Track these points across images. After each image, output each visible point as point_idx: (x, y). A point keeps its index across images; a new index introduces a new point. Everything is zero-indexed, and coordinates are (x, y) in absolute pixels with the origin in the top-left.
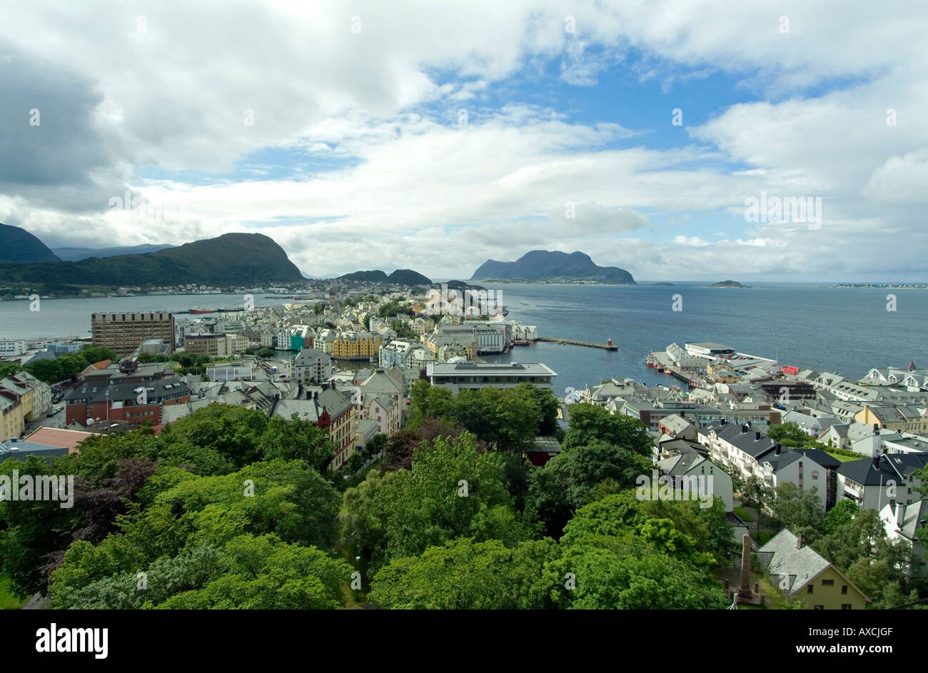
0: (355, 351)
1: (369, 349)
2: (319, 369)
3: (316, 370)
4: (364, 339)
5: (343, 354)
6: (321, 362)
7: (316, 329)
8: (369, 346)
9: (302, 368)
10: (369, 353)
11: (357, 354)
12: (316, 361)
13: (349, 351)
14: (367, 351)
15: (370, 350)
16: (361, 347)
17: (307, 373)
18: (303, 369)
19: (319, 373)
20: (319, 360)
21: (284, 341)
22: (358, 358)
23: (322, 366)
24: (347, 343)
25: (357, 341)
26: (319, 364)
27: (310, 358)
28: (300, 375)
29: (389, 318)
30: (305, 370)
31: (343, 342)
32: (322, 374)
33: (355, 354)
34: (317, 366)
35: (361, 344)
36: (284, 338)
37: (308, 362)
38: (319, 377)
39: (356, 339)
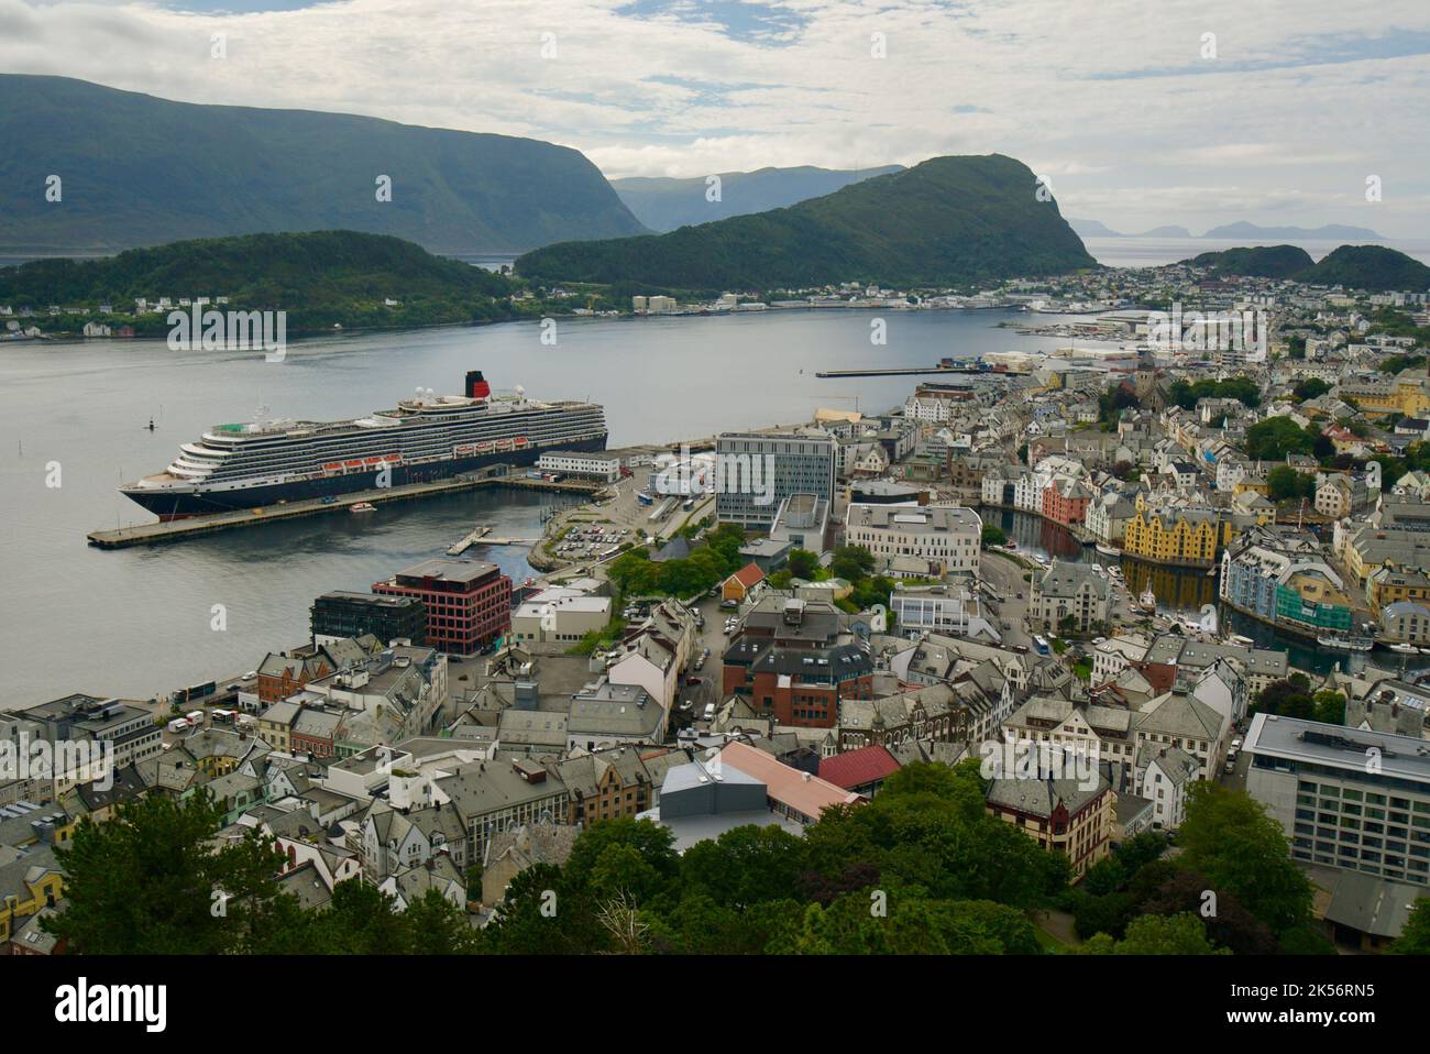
0: (1171, 547)
1: (1203, 546)
2: (1086, 604)
3: (1081, 607)
4: (1194, 524)
5: (1146, 550)
6: (1092, 591)
7: (1094, 476)
8: (1204, 540)
9: (1052, 599)
10: (1202, 554)
11: (1176, 554)
12: (1082, 590)
13: (1159, 545)
14: (1198, 549)
15: (1207, 550)
16: (1186, 541)
17: (1061, 610)
18: (1055, 602)
19: (1085, 612)
20: (1087, 588)
21: (1026, 497)
22: (1177, 563)
23: (1091, 599)
24: (1156, 528)
25: (1179, 526)
26: (1086, 597)
27: (1070, 581)
28: (1048, 612)
29: (1264, 462)
30: (1059, 605)
31: (1148, 525)
32: (1090, 615)
33: (1170, 554)
34: (1081, 599)
35: (1186, 535)
36: (1027, 491)
37: (1065, 589)
38: (1085, 620)
39: (1176, 522)
